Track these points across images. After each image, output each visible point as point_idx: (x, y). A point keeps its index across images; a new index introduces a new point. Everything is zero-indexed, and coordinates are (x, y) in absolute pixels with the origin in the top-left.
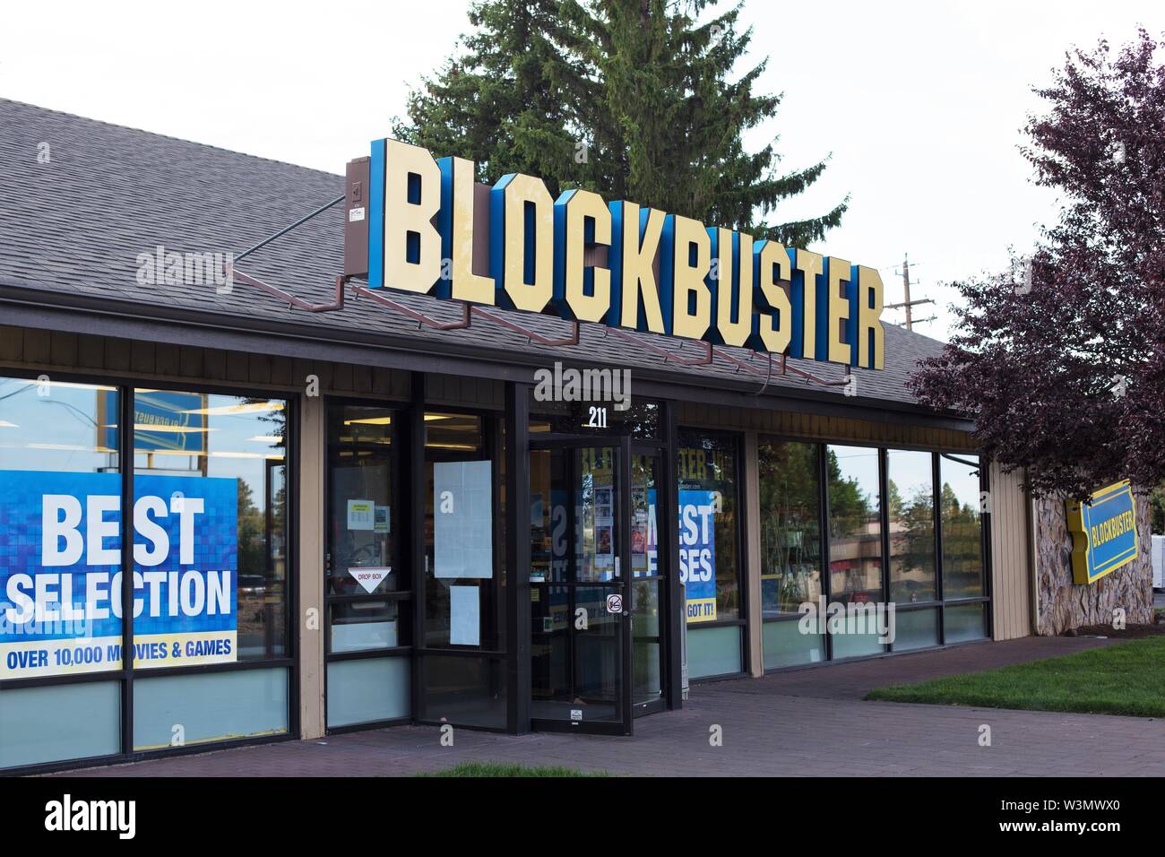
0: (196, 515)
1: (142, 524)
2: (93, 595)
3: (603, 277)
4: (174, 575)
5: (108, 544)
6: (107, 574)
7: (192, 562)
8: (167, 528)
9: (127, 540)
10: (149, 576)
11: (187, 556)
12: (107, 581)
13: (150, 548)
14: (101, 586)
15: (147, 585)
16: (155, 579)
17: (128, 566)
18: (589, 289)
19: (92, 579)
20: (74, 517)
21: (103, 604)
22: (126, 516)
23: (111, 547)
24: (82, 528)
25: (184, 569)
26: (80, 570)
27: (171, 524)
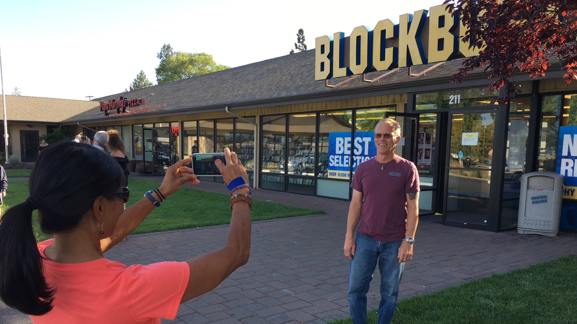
0: (369, 142)
1: (356, 145)
2: (345, 161)
3: (389, 52)
4: (363, 157)
5: (349, 149)
6: (348, 156)
7: (367, 154)
8: (362, 145)
9: (353, 148)
10: (357, 157)
11: (366, 153)
12: (348, 158)
13: (358, 150)
14: (347, 159)
15: (357, 160)
16: (359, 158)
17: (353, 154)
18: (383, 58)
19: (345, 157)
20: (342, 143)
21: (347, 163)
22: (352, 142)
23: (349, 150)
24: (343, 145)
25: (365, 156)
26: (343, 155)
27: (363, 144)
